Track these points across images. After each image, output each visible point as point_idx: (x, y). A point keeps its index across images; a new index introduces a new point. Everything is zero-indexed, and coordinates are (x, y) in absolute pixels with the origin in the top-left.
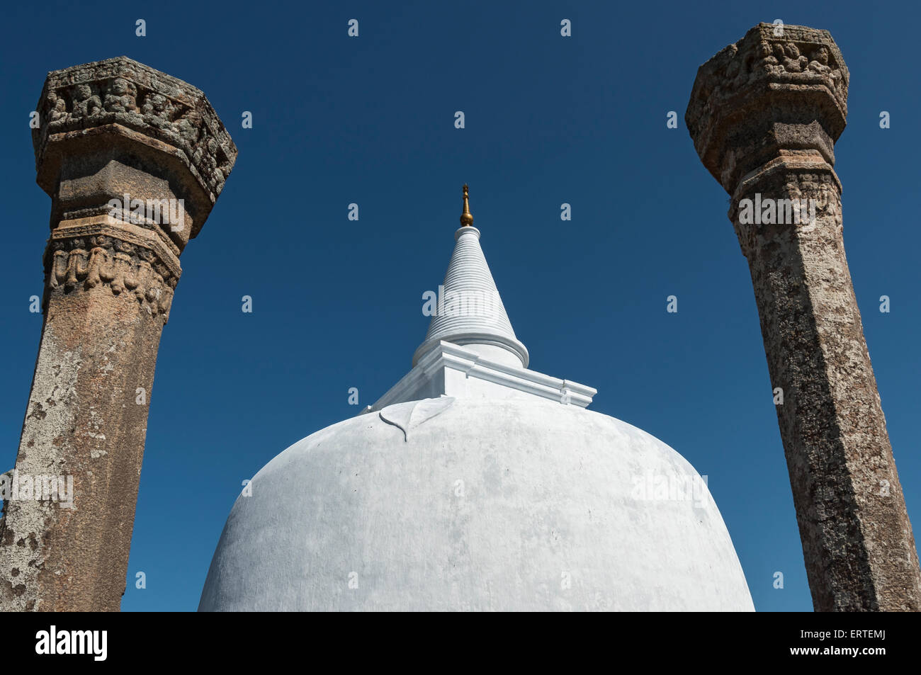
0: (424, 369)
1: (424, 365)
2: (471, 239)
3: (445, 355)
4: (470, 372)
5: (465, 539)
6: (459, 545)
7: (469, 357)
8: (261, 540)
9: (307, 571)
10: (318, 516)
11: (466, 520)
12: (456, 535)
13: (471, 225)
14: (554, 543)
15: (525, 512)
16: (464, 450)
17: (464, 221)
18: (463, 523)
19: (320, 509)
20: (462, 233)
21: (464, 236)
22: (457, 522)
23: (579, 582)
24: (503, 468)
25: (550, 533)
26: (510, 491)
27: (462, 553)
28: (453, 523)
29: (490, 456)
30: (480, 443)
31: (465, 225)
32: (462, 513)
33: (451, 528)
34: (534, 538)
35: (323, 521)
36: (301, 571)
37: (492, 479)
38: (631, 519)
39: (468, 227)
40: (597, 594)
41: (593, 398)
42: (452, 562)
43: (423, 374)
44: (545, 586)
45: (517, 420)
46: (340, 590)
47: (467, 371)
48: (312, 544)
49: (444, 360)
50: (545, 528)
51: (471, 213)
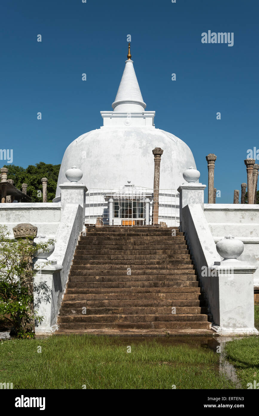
3: (102, 115)
4: (111, 117)
16: (85, 147)
17: (128, 57)
31: (129, 59)
37: (88, 154)
51: (130, 54)
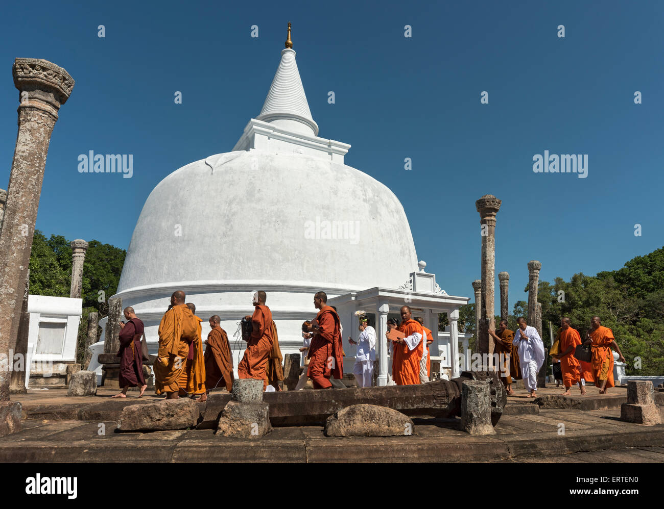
0: (247, 134)
1: (247, 132)
2: (290, 56)
3: (254, 127)
4: (270, 136)
5: (232, 223)
6: (229, 227)
7: (269, 128)
8: (145, 223)
9: (160, 238)
10: (168, 211)
11: (234, 214)
12: (228, 222)
13: (291, 48)
14: (277, 226)
15: (264, 211)
16: (239, 179)
17: (287, 45)
18: (232, 216)
19: (170, 208)
20: (284, 53)
21: (285, 55)
22: (230, 215)
23: (288, 246)
24: (258, 189)
25: (276, 221)
26: (259, 200)
27: (230, 230)
28: (228, 216)
29: (252, 183)
30: (248, 175)
31: (288, 48)
32: (233, 211)
33: (226, 218)
34: (267, 224)
35: (170, 214)
36: (158, 238)
37: (250, 194)
38: (324, 216)
39: (289, 49)
40: (297, 252)
41: (349, 150)
42: (225, 235)
43: (247, 137)
44: (269, 247)
45: (271, 164)
46: (173, 247)
47: (269, 135)
48: (163, 224)
49: (254, 129)
50: (274, 219)
51: (291, 40)
